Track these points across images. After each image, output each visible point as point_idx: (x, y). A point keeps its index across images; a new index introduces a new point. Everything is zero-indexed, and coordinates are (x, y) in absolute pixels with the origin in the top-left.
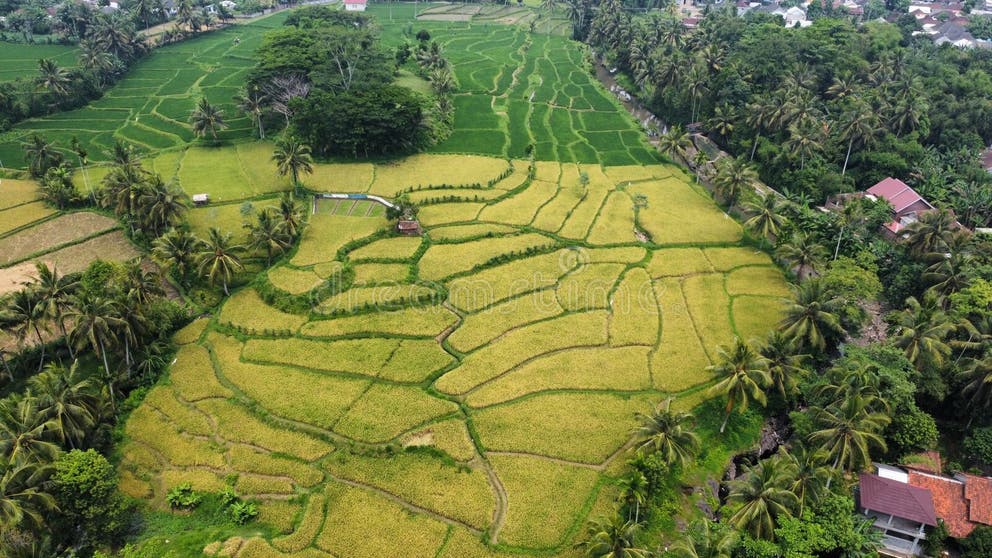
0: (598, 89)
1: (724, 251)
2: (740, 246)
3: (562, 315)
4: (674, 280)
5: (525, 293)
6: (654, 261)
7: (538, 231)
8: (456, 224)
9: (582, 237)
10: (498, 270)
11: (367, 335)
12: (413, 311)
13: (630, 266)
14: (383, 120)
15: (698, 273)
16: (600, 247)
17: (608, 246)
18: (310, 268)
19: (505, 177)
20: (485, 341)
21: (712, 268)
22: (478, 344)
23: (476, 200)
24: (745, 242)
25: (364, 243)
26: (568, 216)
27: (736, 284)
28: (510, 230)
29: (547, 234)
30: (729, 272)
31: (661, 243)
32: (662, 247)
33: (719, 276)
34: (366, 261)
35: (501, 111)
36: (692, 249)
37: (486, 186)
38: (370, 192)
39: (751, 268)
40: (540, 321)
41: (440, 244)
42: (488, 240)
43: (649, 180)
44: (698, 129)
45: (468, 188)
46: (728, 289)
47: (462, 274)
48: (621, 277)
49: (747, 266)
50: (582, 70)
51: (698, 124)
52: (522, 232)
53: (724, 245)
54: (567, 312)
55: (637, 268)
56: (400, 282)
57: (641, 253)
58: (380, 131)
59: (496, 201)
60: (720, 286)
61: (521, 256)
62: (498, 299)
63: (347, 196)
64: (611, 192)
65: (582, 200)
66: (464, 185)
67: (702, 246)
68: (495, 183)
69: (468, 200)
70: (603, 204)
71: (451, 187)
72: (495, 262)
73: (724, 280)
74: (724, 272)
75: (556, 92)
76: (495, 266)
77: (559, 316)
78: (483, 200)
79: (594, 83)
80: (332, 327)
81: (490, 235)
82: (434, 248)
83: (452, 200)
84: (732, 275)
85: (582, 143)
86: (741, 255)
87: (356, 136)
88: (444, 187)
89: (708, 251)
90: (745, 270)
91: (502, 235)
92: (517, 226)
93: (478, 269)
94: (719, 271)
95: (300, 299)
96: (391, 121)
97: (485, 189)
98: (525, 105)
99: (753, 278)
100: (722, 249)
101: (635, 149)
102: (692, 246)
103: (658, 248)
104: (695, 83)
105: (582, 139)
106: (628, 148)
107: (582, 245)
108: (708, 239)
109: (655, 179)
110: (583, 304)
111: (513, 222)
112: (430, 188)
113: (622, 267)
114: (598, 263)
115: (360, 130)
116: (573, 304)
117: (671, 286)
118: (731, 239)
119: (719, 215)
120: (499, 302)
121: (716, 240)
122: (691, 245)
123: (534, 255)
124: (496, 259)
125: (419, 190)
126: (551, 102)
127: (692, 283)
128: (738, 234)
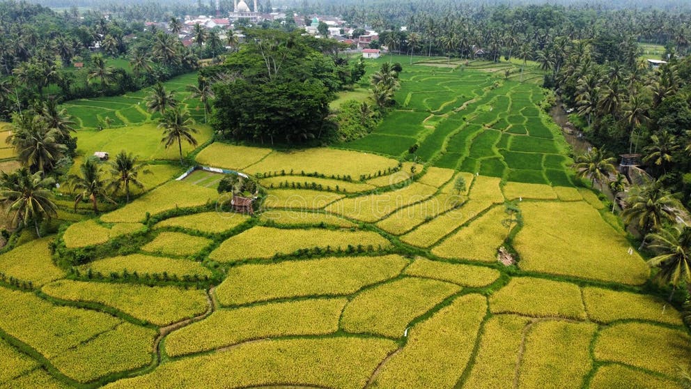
0: (544, 122)
1: (613, 295)
2: (640, 292)
3: (333, 335)
4: (520, 321)
5: (309, 297)
6: (505, 290)
7: (379, 230)
8: (298, 209)
9: (426, 246)
10: (301, 264)
11: (97, 307)
12: (169, 291)
13: (467, 290)
14: (281, 109)
15: (561, 316)
16: (443, 260)
17: (453, 261)
18: (111, 225)
19: (385, 174)
20: (207, 347)
21: (584, 315)
22: (195, 349)
23: (337, 191)
24: (649, 289)
25: (189, 212)
26: (427, 220)
27: (612, 345)
28: (349, 224)
29: (386, 235)
30: (608, 324)
31: (527, 269)
32: (527, 274)
33: (591, 328)
34: (177, 229)
35: (429, 126)
36: (566, 285)
37: (357, 179)
38: (244, 171)
39: (644, 326)
40: (298, 337)
41: (265, 226)
42: (317, 231)
43: (553, 200)
44: (633, 161)
45: (339, 179)
46: (597, 349)
47: (259, 261)
48: (448, 301)
49: (640, 321)
50: (536, 107)
51: (635, 155)
52: (360, 229)
53: (616, 287)
54: (342, 332)
55: (477, 294)
56: (186, 256)
57: (492, 276)
58: (277, 118)
59: (358, 194)
60: (585, 342)
61: (339, 253)
62: (270, 297)
63: (221, 171)
64: (494, 205)
65: (455, 207)
66: (336, 176)
67: (582, 283)
68: (370, 178)
69: (329, 190)
70: (480, 215)
71: (323, 176)
72: (302, 255)
73: (596, 335)
74: (600, 323)
75: (498, 118)
76: (302, 259)
77: (328, 335)
78: (345, 192)
79: (544, 117)
80: (74, 290)
81: (322, 226)
82: (256, 229)
83: (314, 187)
84: (612, 329)
85: (497, 159)
86: (636, 305)
87: (259, 121)
88: (316, 175)
89: (588, 290)
90: (635, 326)
91: (336, 228)
92: (358, 222)
93: (278, 258)
94: (593, 321)
95: (71, 253)
96: (288, 110)
97: (355, 182)
98: (458, 124)
99: (643, 341)
100: (609, 291)
101: (553, 171)
102: (570, 281)
103: (521, 275)
104: (633, 110)
105: (498, 155)
106: (545, 169)
107: (423, 254)
108: (595, 274)
109: (559, 200)
110: (368, 327)
111: (357, 217)
112: (303, 174)
113: (455, 289)
114: (428, 278)
115: (263, 117)
116: (357, 324)
117: (512, 328)
118: (629, 280)
119: (623, 249)
120: (271, 301)
121: (605, 278)
122: (568, 279)
123: (357, 255)
124: (306, 251)
125: (291, 174)
126: (487, 125)
127: (546, 329)
128: (641, 276)
